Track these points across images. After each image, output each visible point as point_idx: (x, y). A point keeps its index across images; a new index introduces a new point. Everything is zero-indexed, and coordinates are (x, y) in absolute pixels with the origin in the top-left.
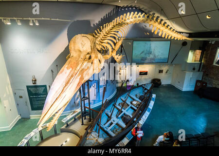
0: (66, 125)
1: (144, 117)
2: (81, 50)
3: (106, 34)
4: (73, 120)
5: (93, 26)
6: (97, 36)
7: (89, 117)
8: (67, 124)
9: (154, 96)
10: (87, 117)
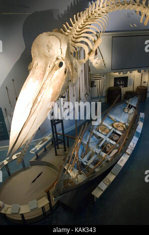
0: (35, 157)
1: (131, 144)
2: (48, 55)
3: (80, 30)
4: (43, 150)
5: (57, 19)
6: (66, 33)
7: (63, 146)
8: (37, 156)
9: (142, 115)
10: (61, 146)
